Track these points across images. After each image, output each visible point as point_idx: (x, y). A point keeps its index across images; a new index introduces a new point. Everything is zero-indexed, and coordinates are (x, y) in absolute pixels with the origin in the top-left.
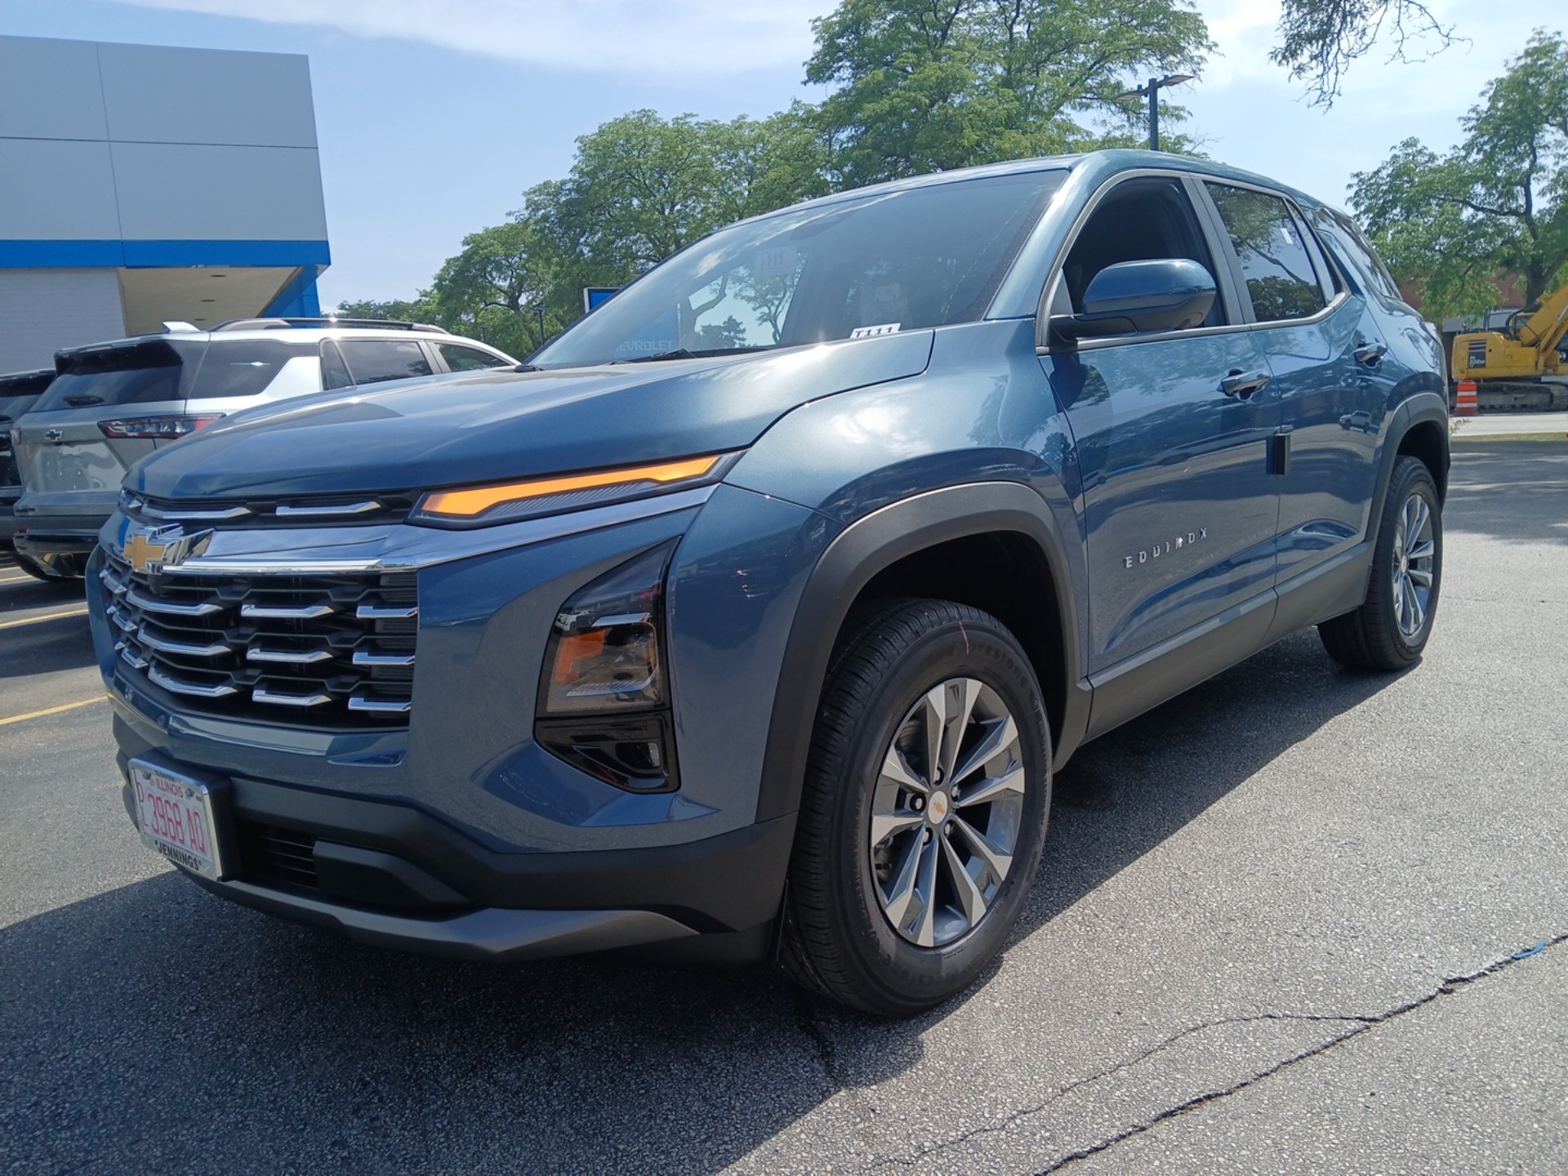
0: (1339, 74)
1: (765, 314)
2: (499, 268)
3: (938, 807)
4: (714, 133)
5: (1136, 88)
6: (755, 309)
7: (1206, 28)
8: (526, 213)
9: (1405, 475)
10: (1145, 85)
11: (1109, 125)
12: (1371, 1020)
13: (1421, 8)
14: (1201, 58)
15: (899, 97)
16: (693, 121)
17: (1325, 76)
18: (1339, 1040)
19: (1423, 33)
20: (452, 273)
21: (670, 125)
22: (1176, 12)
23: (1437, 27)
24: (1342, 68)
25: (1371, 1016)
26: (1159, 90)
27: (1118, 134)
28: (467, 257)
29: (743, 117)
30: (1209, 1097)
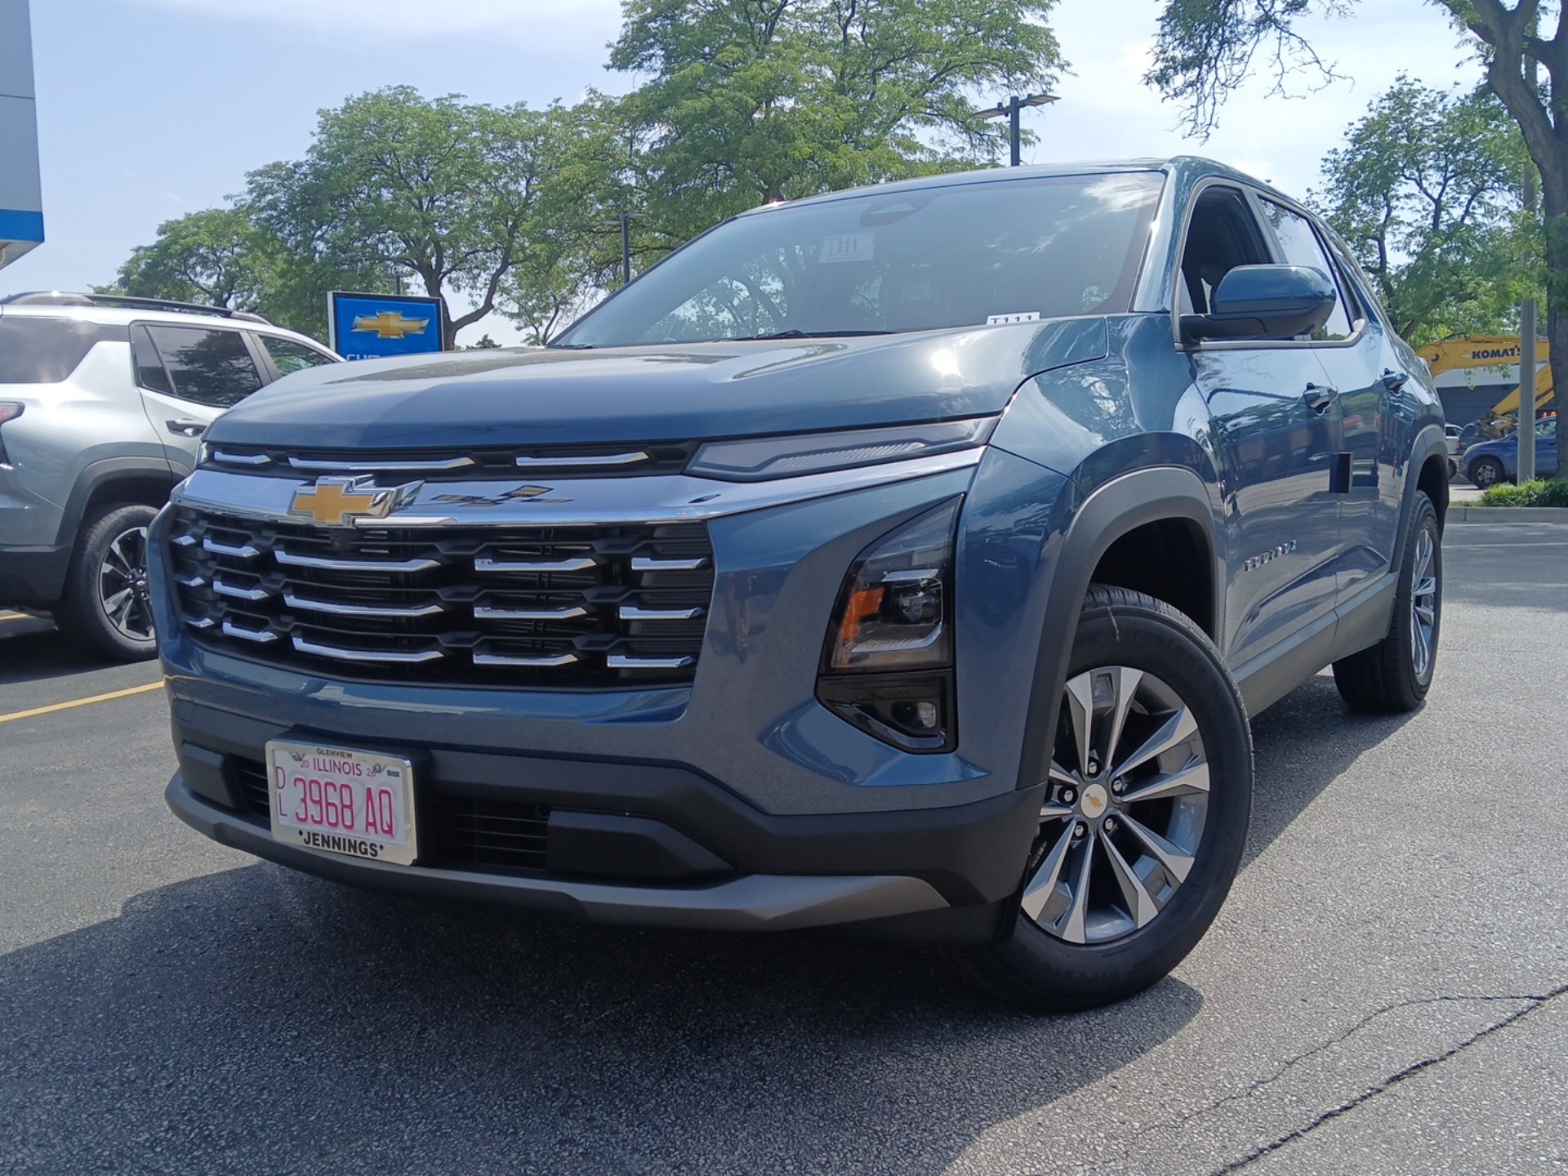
0: (1217, 105)
1: (532, 336)
2: (205, 262)
3: (1095, 802)
4: (486, 119)
5: (996, 106)
6: (519, 329)
7: (1057, 45)
8: (249, 198)
9: (1419, 508)
10: (1007, 103)
11: (948, 146)
12: (1538, 998)
13: (1302, 41)
14: (1053, 77)
15: (721, 95)
16: (461, 103)
17: (1200, 108)
18: (1519, 1015)
19: (1304, 68)
20: (143, 266)
21: (434, 106)
22: (1026, 26)
23: (1318, 62)
24: (1218, 97)
25: (1538, 995)
26: (1021, 110)
27: (957, 156)
28: (163, 249)
29: (523, 105)
30: (1425, 1064)
